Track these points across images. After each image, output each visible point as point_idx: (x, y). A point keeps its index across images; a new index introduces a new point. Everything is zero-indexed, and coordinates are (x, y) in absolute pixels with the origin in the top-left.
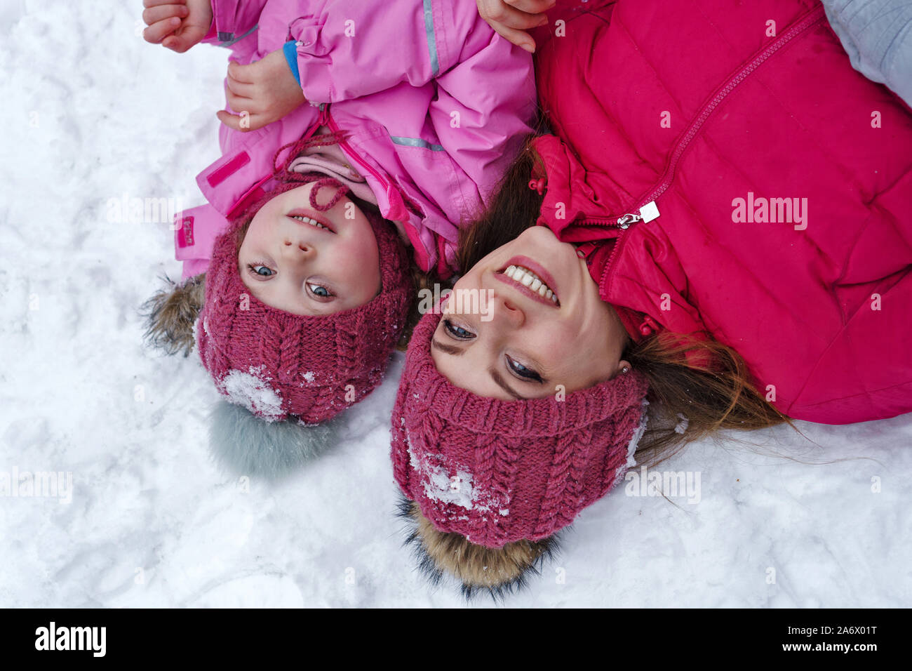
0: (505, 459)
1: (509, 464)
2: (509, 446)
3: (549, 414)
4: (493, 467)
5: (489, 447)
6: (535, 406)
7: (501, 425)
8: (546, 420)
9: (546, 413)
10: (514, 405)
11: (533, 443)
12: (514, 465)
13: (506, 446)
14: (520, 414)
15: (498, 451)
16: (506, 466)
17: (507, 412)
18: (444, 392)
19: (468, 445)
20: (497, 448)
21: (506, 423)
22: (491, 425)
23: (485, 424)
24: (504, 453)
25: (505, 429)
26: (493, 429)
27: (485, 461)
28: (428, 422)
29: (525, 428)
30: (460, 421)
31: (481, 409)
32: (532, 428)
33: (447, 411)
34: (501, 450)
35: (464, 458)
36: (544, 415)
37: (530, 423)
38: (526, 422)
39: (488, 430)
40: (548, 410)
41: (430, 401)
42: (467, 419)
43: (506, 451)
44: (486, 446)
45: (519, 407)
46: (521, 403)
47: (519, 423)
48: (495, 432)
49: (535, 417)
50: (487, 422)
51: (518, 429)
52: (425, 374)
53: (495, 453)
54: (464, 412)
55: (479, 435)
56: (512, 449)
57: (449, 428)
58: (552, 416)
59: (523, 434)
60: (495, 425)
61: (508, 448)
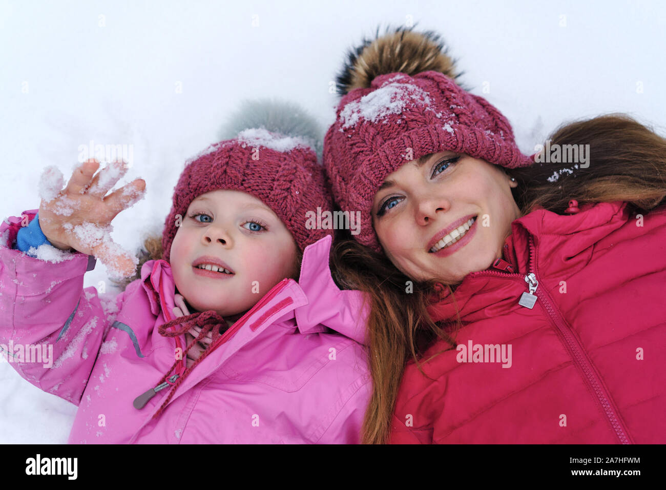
0: (357, 145)
1: (352, 145)
2: (361, 153)
3: (360, 195)
5: (371, 141)
7: (376, 160)
8: (359, 190)
9: (362, 194)
10: (382, 179)
12: (350, 147)
13: (362, 152)
14: (373, 178)
15: (364, 144)
16: (352, 142)
17: (380, 171)
19: (384, 130)
21: (374, 165)
24: (359, 147)
25: (371, 161)
29: (362, 173)
30: (401, 139)
31: (395, 158)
32: (360, 178)
33: (414, 136)
34: (363, 147)
36: (362, 191)
37: (363, 179)
38: (365, 177)
39: (380, 151)
40: (363, 197)
41: (431, 130)
42: (399, 144)
43: (359, 149)
44: (373, 139)
46: (379, 183)
50: (384, 154)
51: (365, 169)
53: (364, 141)
54: (404, 145)
55: (383, 141)
56: (358, 154)
57: (404, 127)
58: (358, 196)
60: (379, 157)
61: (360, 152)
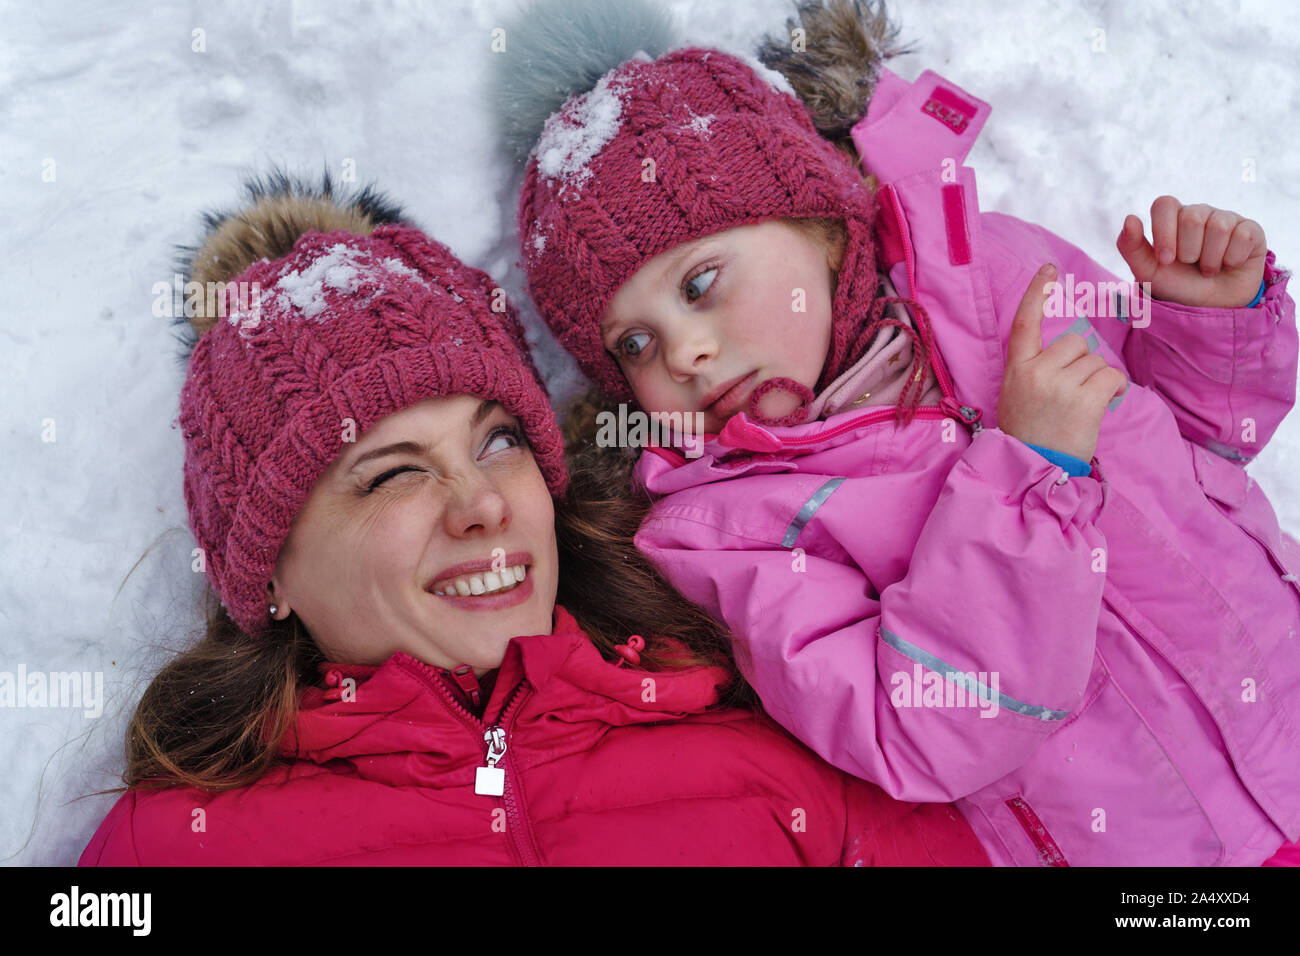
0: (288, 376)
1: (276, 375)
2: (296, 394)
3: (288, 476)
4: (292, 354)
5: (316, 371)
6: (312, 471)
7: (325, 409)
8: (285, 467)
9: (293, 475)
11: (274, 425)
12: (272, 379)
13: (299, 391)
14: (317, 445)
15: (303, 376)
16: (277, 370)
17: (333, 431)
18: (426, 379)
19: (343, 348)
20: (307, 379)
21: (322, 419)
22: (335, 398)
23: (343, 392)
24: (293, 381)
25: (316, 411)
26: (330, 397)
27: (307, 350)
28: (415, 328)
29: (297, 435)
30: (377, 366)
31: (364, 404)
32: (290, 442)
33: (399, 362)
34: (300, 381)
35: (334, 329)
36: (292, 470)
37: (298, 446)
38: (302, 441)
39: (334, 390)
40: (293, 481)
41: (434, 352)
42: (370, 377)
43: (293, 386)
44: (321, 367)
45: (327, 451)
47: (308, 434)
48: (325, 395)
49: (298, 457)
50: (343, 398)
51: (302, 427)
52: (473, 375)
53: (303, 371)
54: (381, 380)
55: (341, 371)
56: (289, 394)
57: (384, 345)
58: (283, 478)
59: (291, 425)
60: (332, 403)
61: (294, 391)
